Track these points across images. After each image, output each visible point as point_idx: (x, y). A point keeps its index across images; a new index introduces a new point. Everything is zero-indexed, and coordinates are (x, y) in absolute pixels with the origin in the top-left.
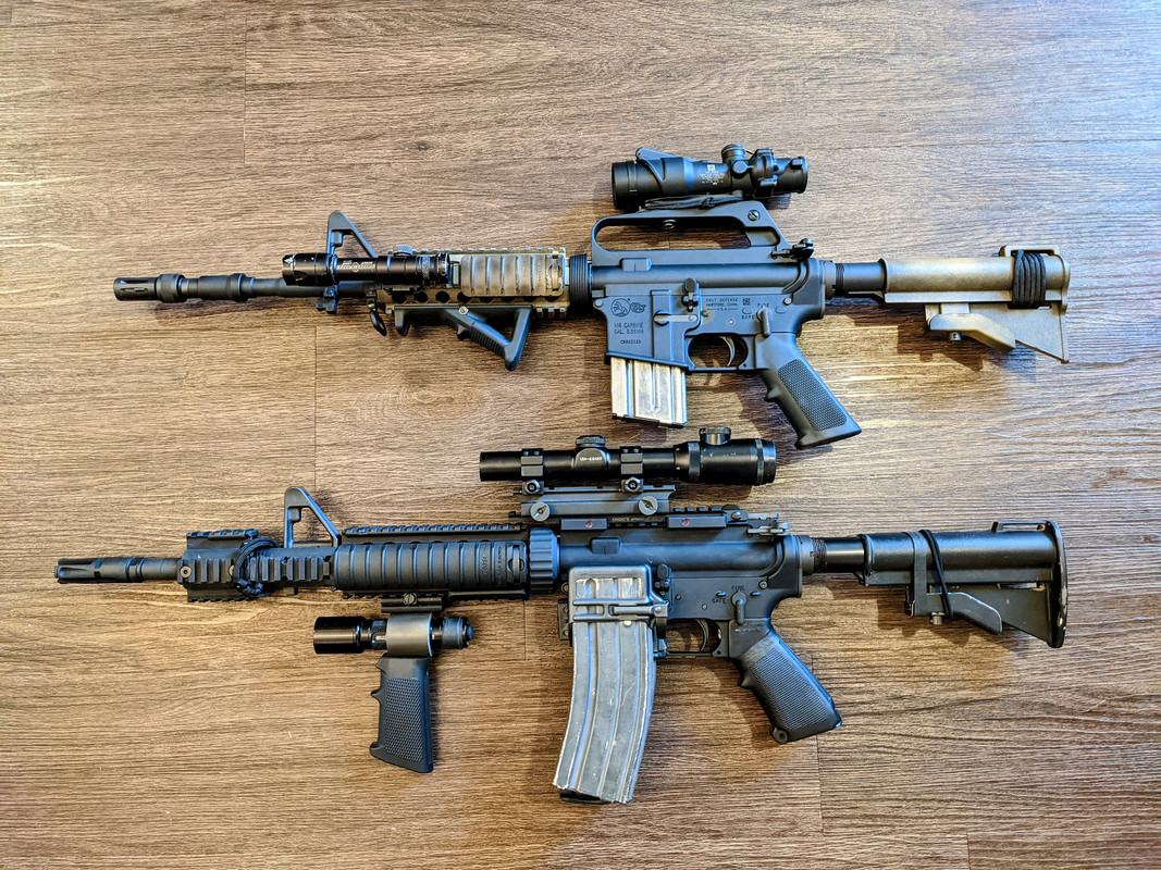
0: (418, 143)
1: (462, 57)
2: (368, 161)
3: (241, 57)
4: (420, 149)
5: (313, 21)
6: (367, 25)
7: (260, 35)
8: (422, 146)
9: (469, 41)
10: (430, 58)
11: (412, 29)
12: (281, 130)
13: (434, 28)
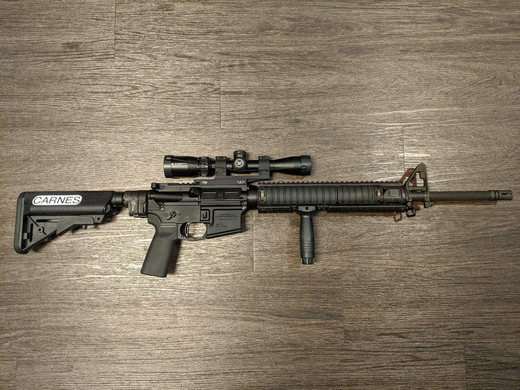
0: (295, 120)
1: (314, 81)
2: (274, 127)
3: (218, 79)
4: (296, 122)
5: (250, 64)
6: (273, 66)
7: (226, 69)
8: (298, 121)
9: (318, 74)
10: (300, 81)
11: (292, 68)
12: (237, 113)
13: (302, 68)
